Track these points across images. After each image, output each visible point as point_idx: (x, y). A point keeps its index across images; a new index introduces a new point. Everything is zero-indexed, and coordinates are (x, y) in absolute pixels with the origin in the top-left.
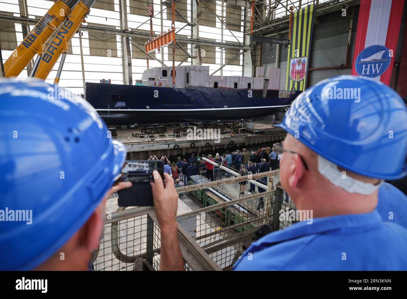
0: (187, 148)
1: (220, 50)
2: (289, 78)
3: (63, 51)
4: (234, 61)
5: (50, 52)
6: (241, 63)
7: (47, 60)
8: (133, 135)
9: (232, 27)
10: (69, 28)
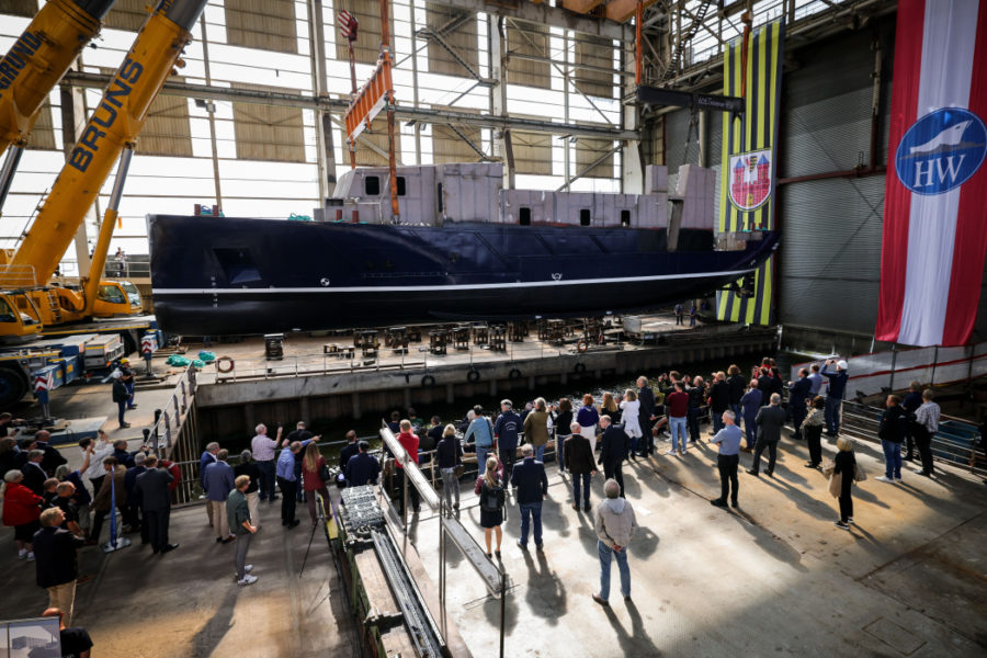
0: (457, 385)
1: (562, 142)
2: (729, 205)
3: (124, 141)
4: (599, 168)
5: (88, 144)
6: (617, 173)
7: (82, 164)
8: (325, 352)
9: (591, 89)
10: (133, 81)
